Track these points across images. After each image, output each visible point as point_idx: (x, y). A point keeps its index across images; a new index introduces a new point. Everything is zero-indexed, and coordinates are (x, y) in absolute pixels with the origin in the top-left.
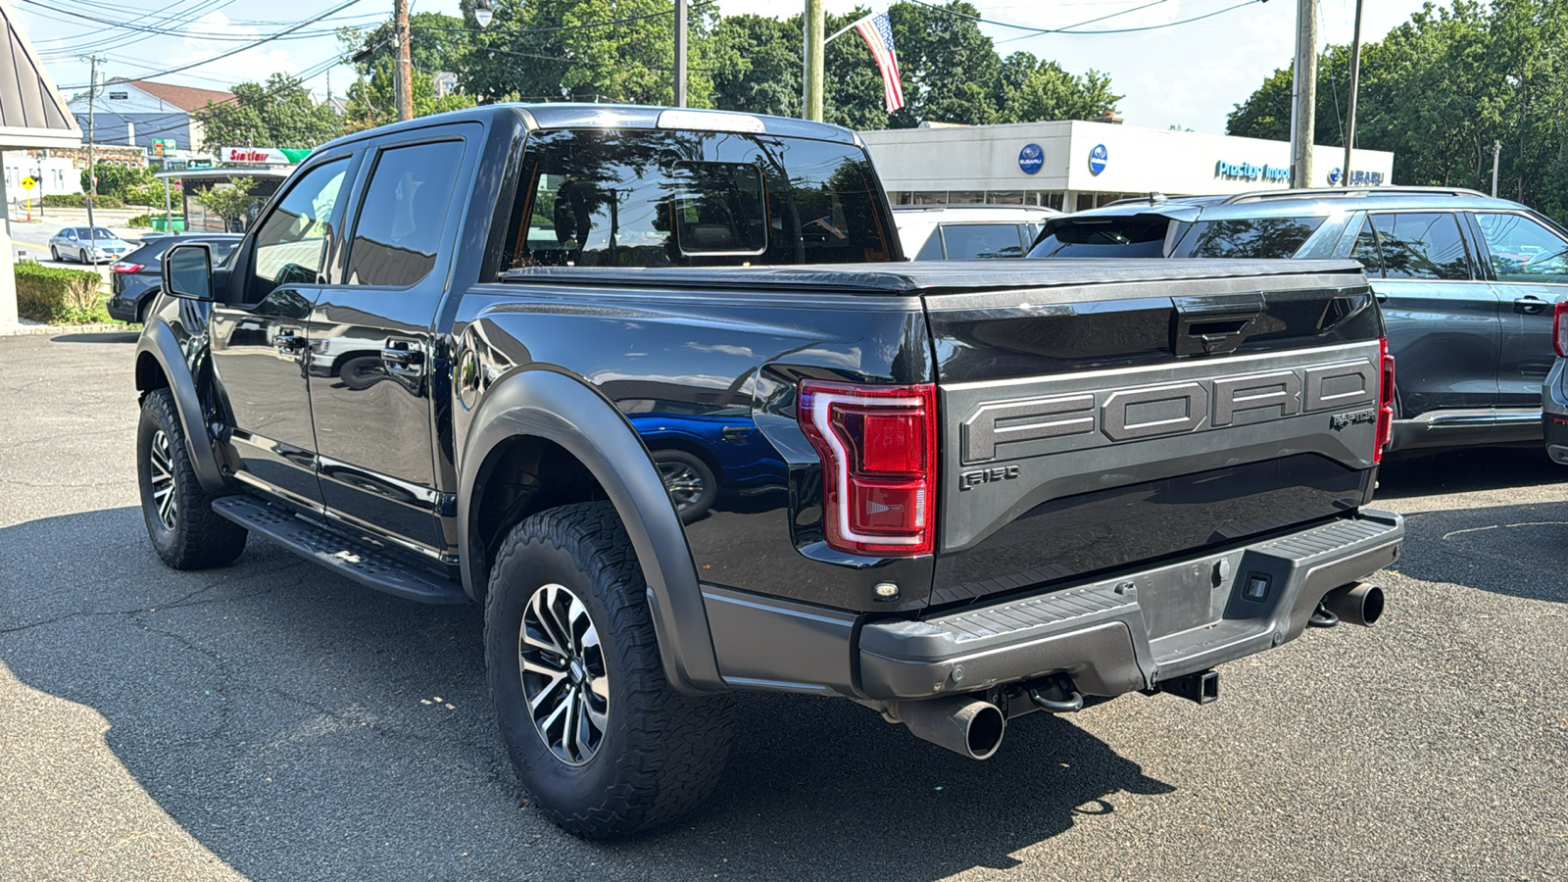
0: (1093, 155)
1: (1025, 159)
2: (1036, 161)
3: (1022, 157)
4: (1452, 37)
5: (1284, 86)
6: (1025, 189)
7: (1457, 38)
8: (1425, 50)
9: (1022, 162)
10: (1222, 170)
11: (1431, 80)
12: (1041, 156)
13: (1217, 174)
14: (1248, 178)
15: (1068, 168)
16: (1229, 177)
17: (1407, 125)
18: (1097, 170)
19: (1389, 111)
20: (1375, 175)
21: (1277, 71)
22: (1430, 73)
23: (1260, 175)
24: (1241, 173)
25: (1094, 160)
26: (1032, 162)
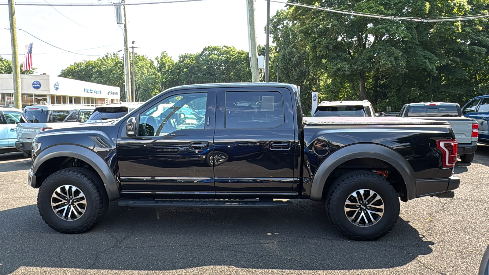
0: (55, 85)
1: (34, 85)
2: (38, 86)
3: (33, 84)
4: (115, 61)
5: (73, 69)
6: (34, 93)
7: (116, 61)
8: (109, 64)
9: (33, 86)
10: (86, 90)
11: (111, 71)
12: (40, 84)
13: (85, 91)
14: (91, 93)
15: (49, 88)
16: (87, 92)
17: (107, 81)
18: (57, 89)
19: (101, 77)
20: (117, 93)
21: (71, 65)
22: (111, 69)
23: (94, 92)
24: (90, 91)
25: (56, 86)
26: (37, 86)
